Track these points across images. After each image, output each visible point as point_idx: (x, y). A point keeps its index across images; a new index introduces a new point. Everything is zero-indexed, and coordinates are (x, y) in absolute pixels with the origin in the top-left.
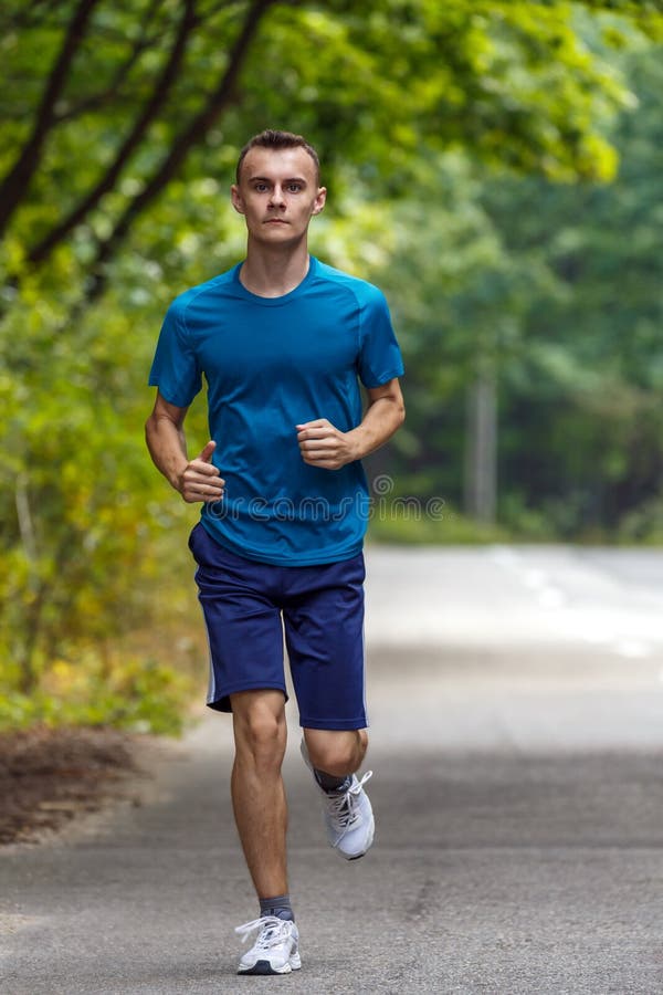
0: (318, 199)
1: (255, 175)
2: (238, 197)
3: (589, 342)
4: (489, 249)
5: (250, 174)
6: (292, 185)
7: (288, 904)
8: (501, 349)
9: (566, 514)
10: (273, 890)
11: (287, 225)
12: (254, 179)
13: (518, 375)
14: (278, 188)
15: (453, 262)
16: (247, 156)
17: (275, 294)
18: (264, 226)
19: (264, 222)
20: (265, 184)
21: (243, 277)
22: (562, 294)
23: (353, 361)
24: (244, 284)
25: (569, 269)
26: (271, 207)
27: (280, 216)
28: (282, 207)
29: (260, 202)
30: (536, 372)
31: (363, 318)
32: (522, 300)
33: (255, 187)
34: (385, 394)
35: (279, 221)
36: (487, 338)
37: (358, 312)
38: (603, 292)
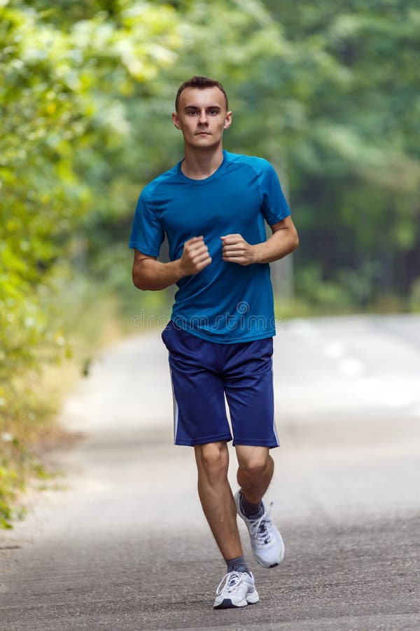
0: (227, 119)
1: (188, 105)
2: (177, 119)
3: (372, 120)
4: (271, 40)
5: (185, 104)
6: (212, 110)
7: (244, 561)
8: (289, 131)
9: (361, 285)
10: (233, 554)
11: (209, 136)
12: (187, 108)
13: (306, 155)
14: (203, 112)
15: (238, 54)
16: (182, 92)
17: (204, 177)
18: (195, 137)
19: (196, 134)
20: (195, 110)
21: (183, 170)
22: (343, 76)
23: (259, 208)
24: (185, 174)
25: (347, 53)
26: (200, 124)
27: (206, 130)
28: (206, 124)
29: (192, 121)
30: (322, 151)
31: (260, 180)
32: (305, 84)
33: (189, 113)
34: (282, 227)
35: (205, 133)
36: (275, 122)
37: (257, 177)
38: (381, 73)
